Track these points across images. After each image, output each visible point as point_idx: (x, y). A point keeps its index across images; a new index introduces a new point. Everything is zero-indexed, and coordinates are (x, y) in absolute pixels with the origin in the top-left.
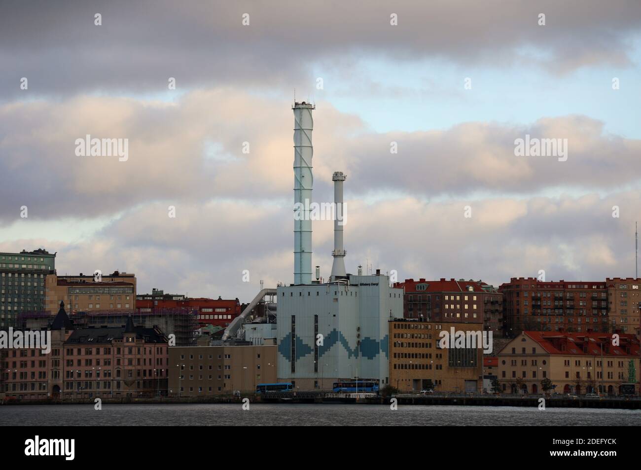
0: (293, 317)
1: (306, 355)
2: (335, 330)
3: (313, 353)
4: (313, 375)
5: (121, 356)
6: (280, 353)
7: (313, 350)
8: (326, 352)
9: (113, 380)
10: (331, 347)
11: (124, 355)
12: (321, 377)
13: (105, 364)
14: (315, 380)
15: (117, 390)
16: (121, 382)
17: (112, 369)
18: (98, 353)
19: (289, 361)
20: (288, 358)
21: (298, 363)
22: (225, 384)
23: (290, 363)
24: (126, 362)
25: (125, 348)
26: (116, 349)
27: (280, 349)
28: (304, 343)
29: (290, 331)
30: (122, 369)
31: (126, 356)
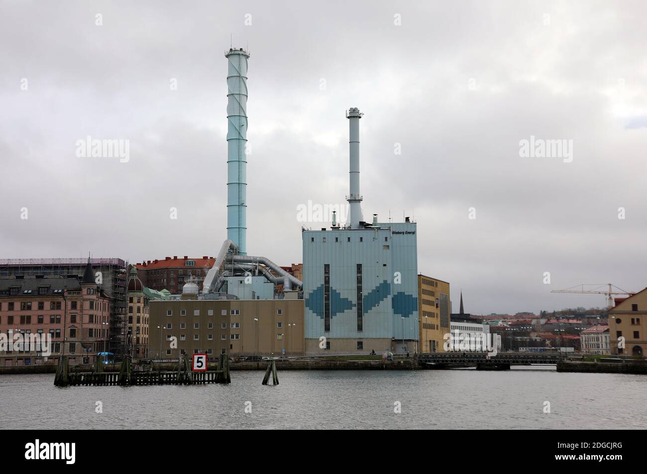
0: (327, 267)
1: (345, 311)
2: (385, 282)
3: (355, 309)
4: (356, 335)
5: (78, 312)
6: (308, 308)
7: (355, 305)
8: (373, 308)
9: (64, 342)
10: (381, 302)
11: (82, 310)
12: (366, 336)
13: (52, 321)
14: (359, 341)
15: (71, 354)
16: (77, 343)
17: (62, 329)
18: (41, 307)
19: (321, 318)
20: (319, 314)
21: (334, 321)
22: (231, 345)
23: (323, 320)
24: (86, 319)
25: (84, 302)
26: (69, 304)
27: (308, 303)
28: (342, 297)
29: (323, 283)
30: (80, 327)
31: (85, 312)
